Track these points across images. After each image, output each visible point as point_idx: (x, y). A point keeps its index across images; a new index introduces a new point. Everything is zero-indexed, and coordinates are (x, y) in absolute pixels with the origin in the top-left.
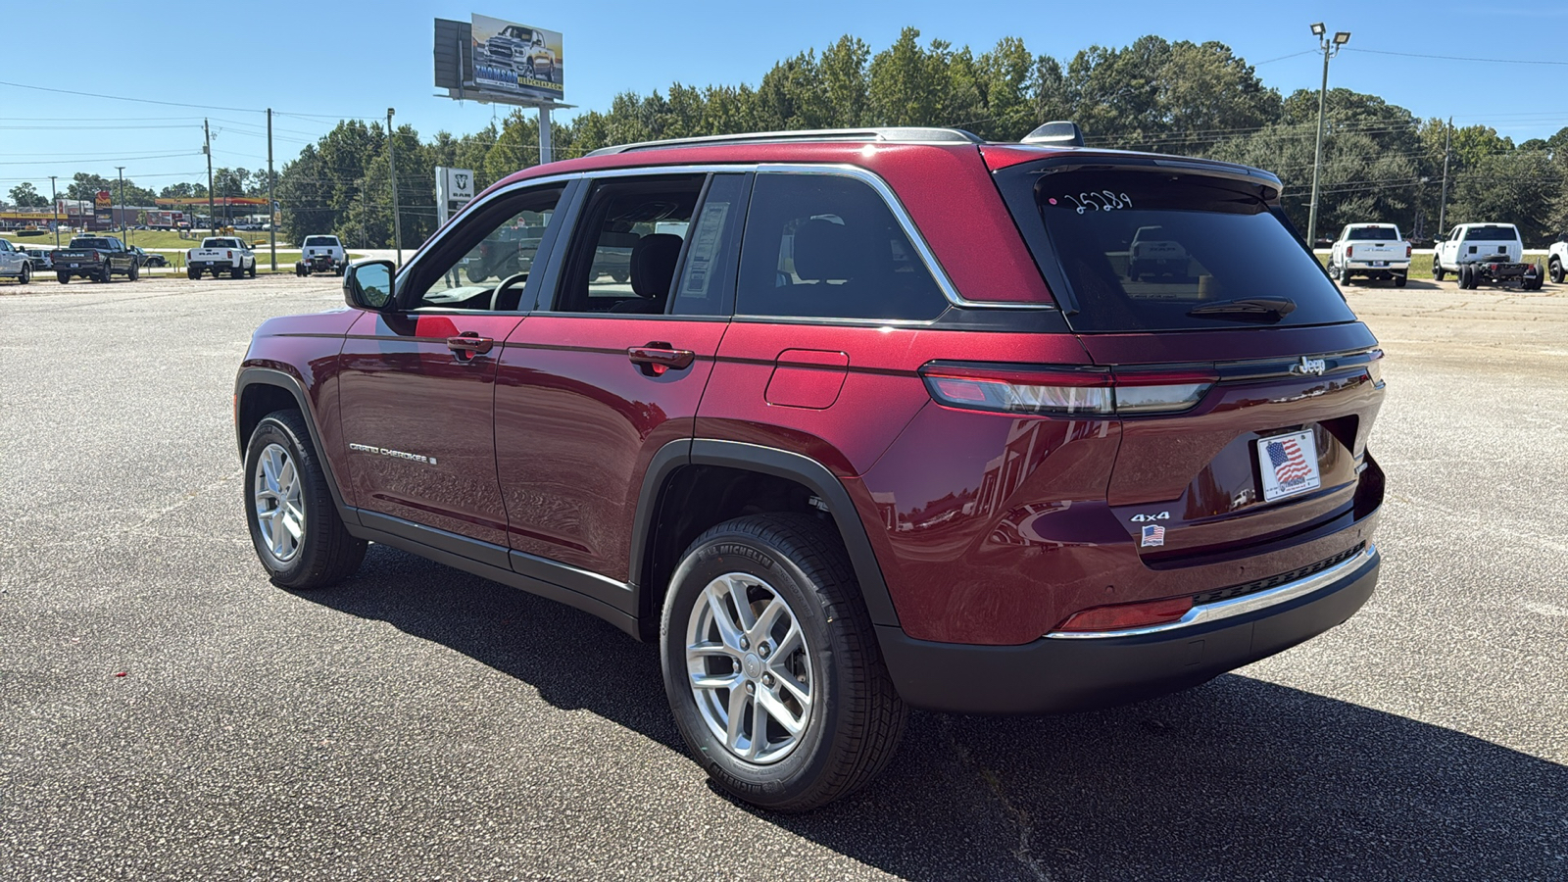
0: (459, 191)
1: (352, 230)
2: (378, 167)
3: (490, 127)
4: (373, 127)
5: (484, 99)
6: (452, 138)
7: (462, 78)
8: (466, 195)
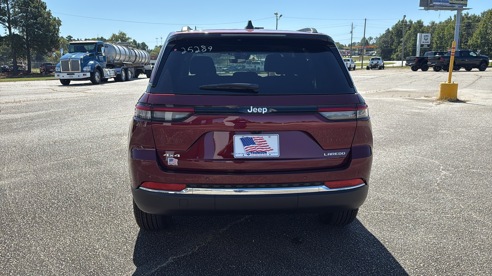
0: (425, 41)
1: (398, 55)
2: (409, 34)
3: (449, 18)
4: (409, 21)
5: (437, 9)
6: (436, 23)
7: (429, 3)
8: (427, 42)
